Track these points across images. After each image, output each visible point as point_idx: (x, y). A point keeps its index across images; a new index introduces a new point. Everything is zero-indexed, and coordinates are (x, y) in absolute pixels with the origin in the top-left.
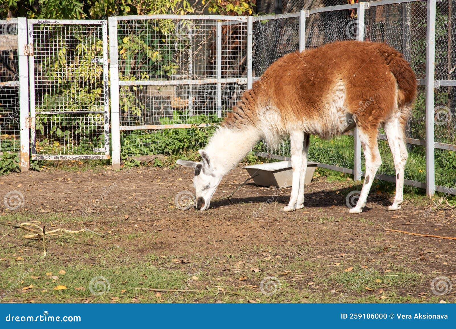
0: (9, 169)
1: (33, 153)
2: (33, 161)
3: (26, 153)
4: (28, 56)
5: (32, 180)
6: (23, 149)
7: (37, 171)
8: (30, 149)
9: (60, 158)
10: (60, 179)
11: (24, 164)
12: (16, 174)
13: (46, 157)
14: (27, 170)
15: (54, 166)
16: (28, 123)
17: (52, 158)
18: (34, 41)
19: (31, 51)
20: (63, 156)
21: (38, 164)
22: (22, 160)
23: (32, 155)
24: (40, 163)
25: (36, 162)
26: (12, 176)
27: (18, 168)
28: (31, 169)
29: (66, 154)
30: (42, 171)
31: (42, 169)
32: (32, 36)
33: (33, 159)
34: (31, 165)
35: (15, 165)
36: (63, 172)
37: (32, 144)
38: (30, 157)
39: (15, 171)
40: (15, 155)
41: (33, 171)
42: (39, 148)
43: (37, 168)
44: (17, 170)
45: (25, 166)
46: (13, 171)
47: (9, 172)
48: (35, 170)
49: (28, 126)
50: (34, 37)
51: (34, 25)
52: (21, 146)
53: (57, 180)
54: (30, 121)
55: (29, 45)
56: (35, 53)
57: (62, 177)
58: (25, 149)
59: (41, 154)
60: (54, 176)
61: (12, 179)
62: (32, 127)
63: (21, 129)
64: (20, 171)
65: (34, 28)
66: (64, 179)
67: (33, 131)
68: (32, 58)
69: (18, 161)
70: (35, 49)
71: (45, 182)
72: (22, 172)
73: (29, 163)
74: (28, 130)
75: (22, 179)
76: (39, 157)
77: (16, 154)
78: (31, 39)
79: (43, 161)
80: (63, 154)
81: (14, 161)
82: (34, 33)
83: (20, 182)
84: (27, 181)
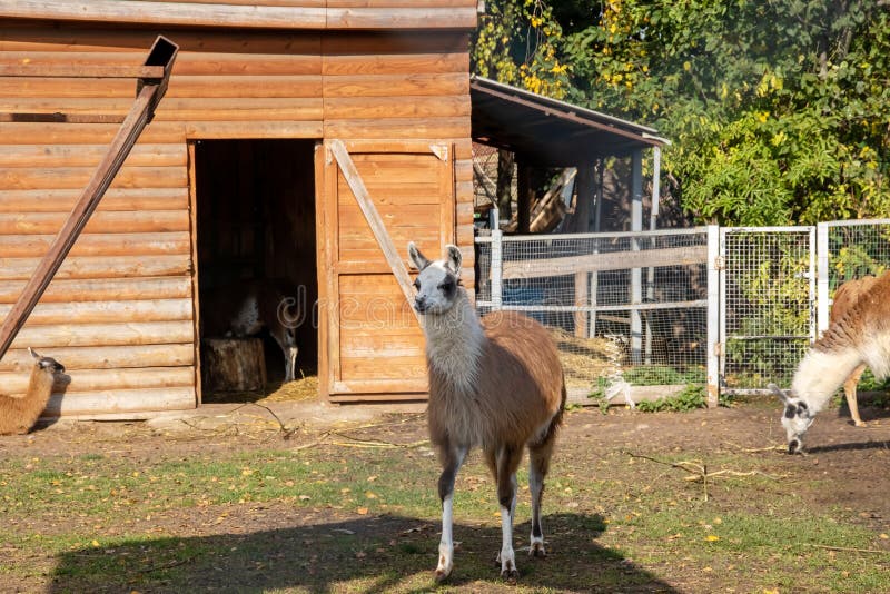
0: (694, 405)
1: (722, 386)
2: (723, 396)
3: (715, 386)
4: (719, 271)
5: (721, 418)
6: (711, 381)
7: (727, 407)
8: (719, 382)
9: (754, 392)
10: (754, 417)
11: (712, 399)
12: (702, 410)
13: (737, 391)
14: (715, 407)
15: (747, 402)
16: (717, 350)
17: (744, 392)
18: (727, 252)
19: (723, 264)
20: (759, 390)
21: (728, 400)
22: (710, 394)
23: (722, 388)
24: (731, 398)
25: (726, 397)
26: (698, 413)
27: (704, 403)
28: (721, 405)
29: (763, 387)
30: (734, 408)
31: (733, 406)
32: (724, 247)
33: (722, 393)
34: (720, 400)
35: (702, 399)
36: (758, 410)
37: (722, 375)
38: (719, 390)
39: (701, 408)
40: (701, 389)
41: (722, 408)
42: (730, 379)
43: (727, 403)
44: (703, 406)
45: (713, 402)
46: (699, 406)
47: (694, 408)
48: (724, 406)
49: (717, 354)
50: (727, 248)
51: (727, 234)
52: (709, 377)
53: (750, 419)
54: (719, 347)
55: (720, 258)
56: (727, 268)
58: (713, 380)
59: (733, 386)
60: (748, 414)
61: (698, 417)
62: (721, 355)
63: (709, 357)
64: (707, 407)
65: (727, 238)
66: (759, 418)
67: (723, 359)
68: (723, 273)
69: (704, 395)
70: (727, 262)
71: (735, 421)
72: (709, 408)
73: (717, 398)
74: (716, 359)
75: (708, 417)
76: (729, 391)
77: (703, 387)
78: (723, 251)
79: (734, 396)
80: (758, 387)
81: (700, 395)
82: (727, 243)
83: (706, 420)
84: (714, 419)
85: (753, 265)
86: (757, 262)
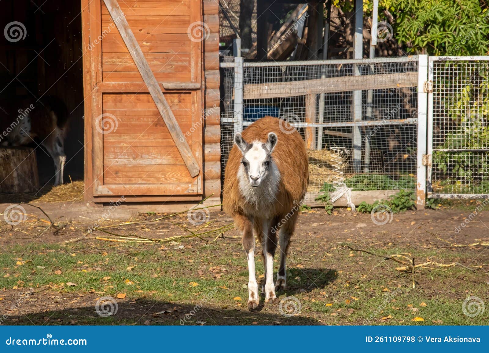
0: (405, 206)
1: (429, 191)
2: (429, 199)
3: (423, 191)
4: (428, 94)
5: (427, 218)
6: (419, 186)
7: (433, 209)
8: (426, 187)
9: (456, 196)
10: (456, 218)
11: (420, 202)
12: (412, 211)
13: (442, 195)
14: (423, 208)
15: (450, 205)
16: (425, 161)
17: (448, 196)
18: (434, 78)
19: (431, 88)
20: (460, 195)
21: (434, 202)
22: (419, 198)
23: (428, 193)
24: (436, 201)
25: (432, 201)
26: (408, 214)
27: (414, 205)
28: (427, 207)
29: (463, 192)
30: (438, 209)
31: (437, 208)
32: (432, 73)
33: (429, 197)
34: (427, 203)
35: (411, 202)
36: (459, 211)
37: (429, 182)
38: (426, 195)
39: (411, 209)
40: (411, 193)
41: (428, 209)
42: (436, 185)
43: (433, 206)
44: (413, 208)
45: (421, 204)
46: (409, 208)
47: (405, 210)
48: (430, 208)
49: (425, 163)
50: (434, 74)
51: (435, 62)
52: (418, 183)
53: (452, 219)
54: (427, 158)
55: (428, 82)
56: (434, 91)
57: (457, 216)
58: (421, 186)
59: (438, 191)
60: (450, 215)
61: (408, 217)
62: (429, 164)
63: (418, 166)
64: (416, 209)
65: (435, 65)
66: (460, 218)
67: (430, 169)
68: (431, 95)
69: (414, 198)
70: (434, 86)
71: (440, 221)
72: (418, 209)
73: (425, 201)
74: (424, 168)
75: (418, 217)
76: (435, 195)
77: (413, 191)
78: (431, 76)
79: (439, 200)
80: (459, 192)
81: (410, 199)
82: (435, 69)
83: (415, 220)
84: (422, 219)
85: (456, 89)
86: (459, 87)
